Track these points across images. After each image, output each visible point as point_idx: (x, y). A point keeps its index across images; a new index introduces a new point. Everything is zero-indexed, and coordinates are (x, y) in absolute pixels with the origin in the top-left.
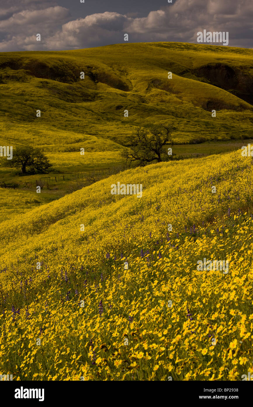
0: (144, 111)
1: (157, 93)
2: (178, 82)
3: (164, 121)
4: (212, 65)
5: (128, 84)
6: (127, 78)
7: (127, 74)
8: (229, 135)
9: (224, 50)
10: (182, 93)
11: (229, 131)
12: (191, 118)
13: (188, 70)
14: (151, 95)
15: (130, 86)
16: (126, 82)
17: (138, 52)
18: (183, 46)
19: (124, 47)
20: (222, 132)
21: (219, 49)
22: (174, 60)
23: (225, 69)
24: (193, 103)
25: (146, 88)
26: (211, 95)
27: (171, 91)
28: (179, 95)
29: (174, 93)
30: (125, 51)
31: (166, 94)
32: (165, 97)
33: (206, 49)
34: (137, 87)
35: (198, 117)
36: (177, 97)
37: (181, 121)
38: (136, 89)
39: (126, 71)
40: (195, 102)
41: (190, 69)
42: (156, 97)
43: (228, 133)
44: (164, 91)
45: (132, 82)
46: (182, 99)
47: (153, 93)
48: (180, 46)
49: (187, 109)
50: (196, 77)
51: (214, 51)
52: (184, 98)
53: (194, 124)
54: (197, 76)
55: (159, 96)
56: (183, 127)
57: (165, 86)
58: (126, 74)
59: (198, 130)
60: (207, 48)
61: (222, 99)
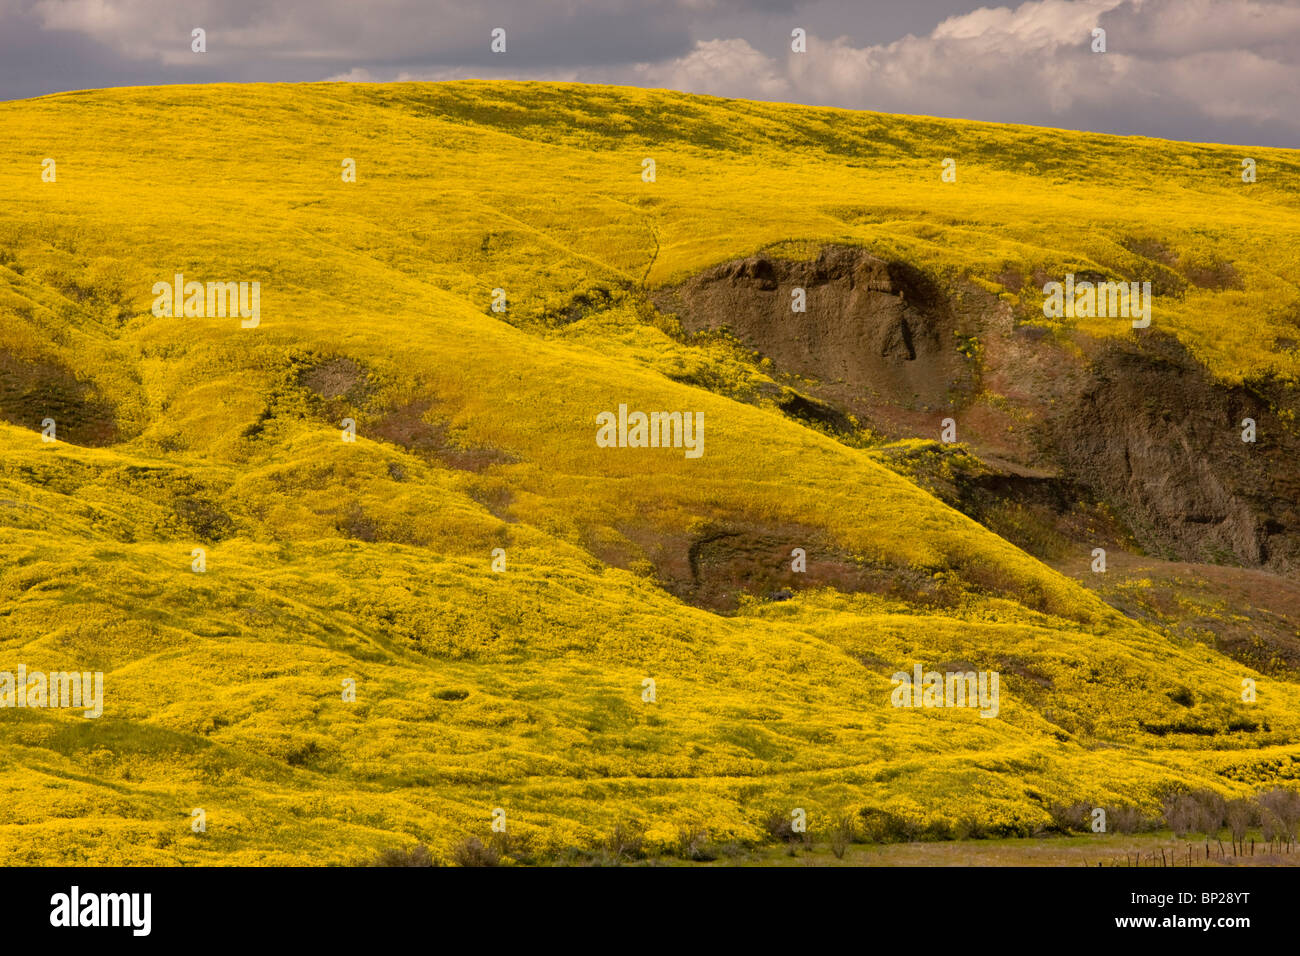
0: (129, 608)
1: (323, 464)
2: (494, 382)
3: (243, 695)
4: (792, 254)
5: (113, 388)
6: (119, 346)
7: (121, 317)
8: (760, 806)
9: (925, 144)
10: (514, 462)
11: (771, 772)
12: (527, 657)
13: (615, 293)
14: (276, 477)
15: (128, 405)
16: (100, 379)
17: (260, 149)
18: (627, 110)
19: (166, 113)
20: (713, 782)
21: (892, 141)
22: (520, 216)
23: (885, 284)
24: (587, 542)
25: (245, 426)
26: (734, 481)
27: (431, 445)
28: (488, 481)
29: (453, 462)
30: (165, 140)
31: (395, 472)
32: (378, 491)
33: (792, 135)
34: (183, 414)
35: (587, 649)
36: (473, 493)
37: (389, 694)
38: (169, 431)
39: (116, 295)
40: (607, 533)
41: (628, 285)
42: (311, 494)
43: (754, 791)
44: (387, 448)
45: (147, 375)
46: (512, 508)
47: (293, 464)
48: (599, 111)
49: (513, 591)
50: (671, 343)
51: (852, 150)
52: (523, 502)
53: (493, 716)
54: (675, 336)
55: (334, 484)
56: (391, 742)
57: (393, 409)
58: (115, 311)
59: (502, 770)
60: (798, 128)
61: (807, 509)
